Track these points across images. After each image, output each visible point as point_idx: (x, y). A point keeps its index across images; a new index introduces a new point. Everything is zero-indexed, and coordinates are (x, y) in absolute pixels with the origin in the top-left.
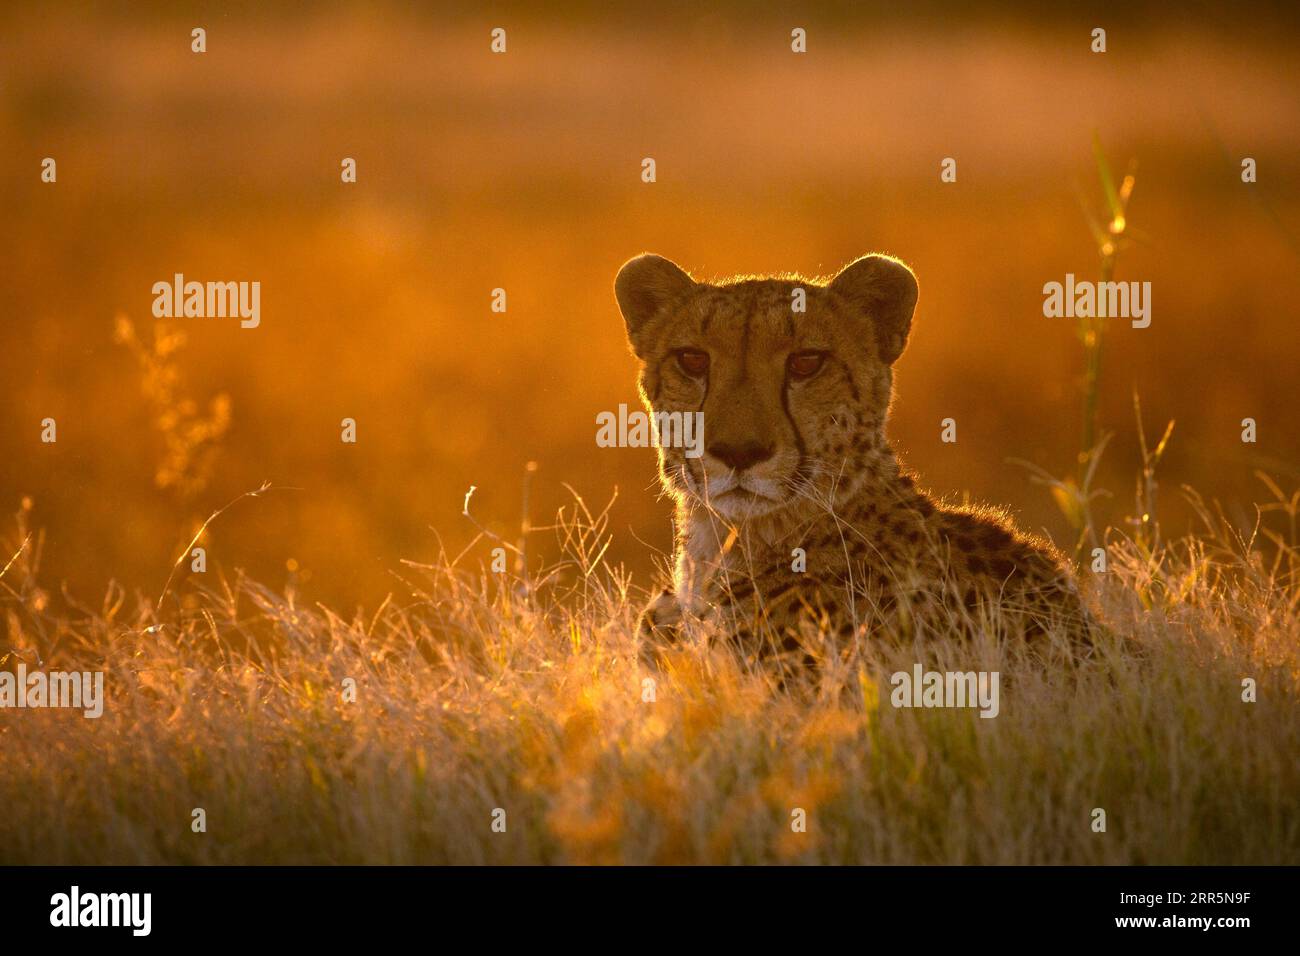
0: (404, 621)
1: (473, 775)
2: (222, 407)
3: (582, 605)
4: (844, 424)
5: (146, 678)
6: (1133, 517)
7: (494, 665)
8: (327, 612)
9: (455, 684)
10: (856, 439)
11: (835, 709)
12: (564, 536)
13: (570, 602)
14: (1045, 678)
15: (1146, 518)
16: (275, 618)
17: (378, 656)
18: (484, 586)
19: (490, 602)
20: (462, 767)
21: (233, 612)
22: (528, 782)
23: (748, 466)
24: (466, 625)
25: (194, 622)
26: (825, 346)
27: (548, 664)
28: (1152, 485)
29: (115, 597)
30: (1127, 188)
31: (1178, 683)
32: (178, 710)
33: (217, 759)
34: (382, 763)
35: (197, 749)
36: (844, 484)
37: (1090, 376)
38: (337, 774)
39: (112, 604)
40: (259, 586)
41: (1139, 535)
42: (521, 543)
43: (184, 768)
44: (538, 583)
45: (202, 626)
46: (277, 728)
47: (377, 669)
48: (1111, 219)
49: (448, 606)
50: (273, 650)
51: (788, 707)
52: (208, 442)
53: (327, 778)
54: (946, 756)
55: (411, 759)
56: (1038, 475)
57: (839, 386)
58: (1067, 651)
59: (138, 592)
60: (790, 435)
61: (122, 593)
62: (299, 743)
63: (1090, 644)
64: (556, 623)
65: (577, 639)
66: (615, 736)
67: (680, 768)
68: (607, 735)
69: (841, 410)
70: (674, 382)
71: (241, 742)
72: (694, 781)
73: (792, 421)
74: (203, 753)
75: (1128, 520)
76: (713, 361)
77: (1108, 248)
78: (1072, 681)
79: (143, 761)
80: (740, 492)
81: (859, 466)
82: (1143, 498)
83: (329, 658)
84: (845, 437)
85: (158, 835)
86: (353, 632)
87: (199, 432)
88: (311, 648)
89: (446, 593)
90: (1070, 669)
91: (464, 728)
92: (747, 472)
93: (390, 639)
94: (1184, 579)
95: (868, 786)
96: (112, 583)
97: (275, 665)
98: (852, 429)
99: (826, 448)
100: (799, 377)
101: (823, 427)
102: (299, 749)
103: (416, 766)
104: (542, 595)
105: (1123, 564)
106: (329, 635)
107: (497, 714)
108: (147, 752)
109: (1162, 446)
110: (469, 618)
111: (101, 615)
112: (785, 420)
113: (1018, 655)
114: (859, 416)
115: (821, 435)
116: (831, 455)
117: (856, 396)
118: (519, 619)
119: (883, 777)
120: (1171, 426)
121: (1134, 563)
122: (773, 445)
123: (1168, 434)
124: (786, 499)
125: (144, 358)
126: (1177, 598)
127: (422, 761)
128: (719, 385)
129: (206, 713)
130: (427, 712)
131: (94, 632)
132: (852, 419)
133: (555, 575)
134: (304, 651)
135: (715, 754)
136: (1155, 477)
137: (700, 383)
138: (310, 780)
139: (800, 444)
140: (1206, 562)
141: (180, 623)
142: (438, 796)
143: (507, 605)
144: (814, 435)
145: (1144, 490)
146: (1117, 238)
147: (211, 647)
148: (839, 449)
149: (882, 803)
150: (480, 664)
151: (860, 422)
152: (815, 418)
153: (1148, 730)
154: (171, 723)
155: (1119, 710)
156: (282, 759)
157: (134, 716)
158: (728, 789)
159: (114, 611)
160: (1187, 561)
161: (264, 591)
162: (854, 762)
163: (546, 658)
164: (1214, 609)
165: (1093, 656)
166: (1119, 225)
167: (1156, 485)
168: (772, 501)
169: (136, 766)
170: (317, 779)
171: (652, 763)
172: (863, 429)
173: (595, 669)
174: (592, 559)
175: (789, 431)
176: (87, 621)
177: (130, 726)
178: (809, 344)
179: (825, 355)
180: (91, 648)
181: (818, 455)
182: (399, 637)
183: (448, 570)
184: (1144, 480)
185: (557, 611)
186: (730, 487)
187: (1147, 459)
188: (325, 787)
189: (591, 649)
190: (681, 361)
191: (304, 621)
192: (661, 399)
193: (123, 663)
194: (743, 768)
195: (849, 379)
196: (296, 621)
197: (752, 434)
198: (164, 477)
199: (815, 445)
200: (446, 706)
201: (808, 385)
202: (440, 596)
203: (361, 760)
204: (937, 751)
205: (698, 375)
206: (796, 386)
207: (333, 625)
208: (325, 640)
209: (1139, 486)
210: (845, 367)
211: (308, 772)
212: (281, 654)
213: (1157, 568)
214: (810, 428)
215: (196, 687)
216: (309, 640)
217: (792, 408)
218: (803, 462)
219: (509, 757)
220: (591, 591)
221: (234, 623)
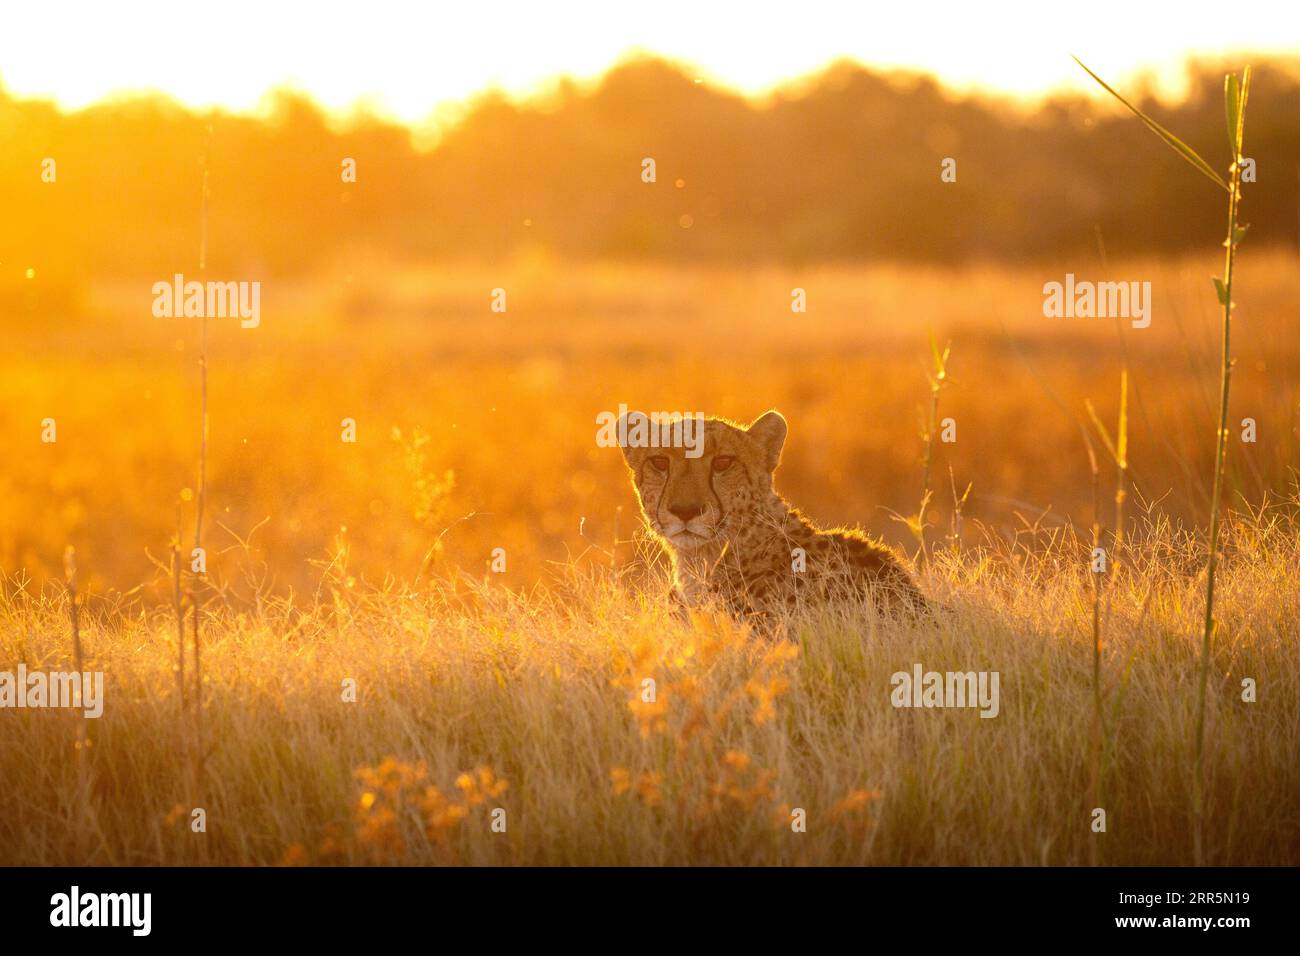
0: (548, 593)
1: (586, 679)
2: (450, 475)
3: (646, 584)
4: (744, 497)
5: (408, 625)
6: (950, 536)
7: (598, 618)
8: (507, 589)
9: (577, 628)
10: (750, 507)
11: (785, 641)
12: (636, 547)
13: (640, 583)
14: (900, 624)
15: (956, 536)
16: (477, 592)
17: (534, 614)
18: (593, 575)
19: (596, 584)
20: (579, 674)
21: (454, 590)
22: (615, 683)
23: (691, 518)
24: (581, 597)
25: (433, 594)
26: (733, 453)
27: (628, 618)
28: (961, 518)
29: (390, 581)
30: (946, 356)
31: (973, 626)
32: (425, 643)
33: (445, 669)
34: (536, 672)
35: (435, 665)
36: (744, 532)
37: (926, 458)
38: (510, 678)
39: (388, 586)
40: (469, 575)
41: (953, 545)
42: (614, 551)
43: (428, 675)
44: (623, 572)
45: (438, 596)
46: (479, 653)
47: (533, 620)
48: (938, 372)
49: (572, 586)
50: (476, 610)
51: (760, 642)
52: (442, 496)
53: (506, 681)
54: (845, 667)
55: (553, 669)
56: (894, 515)
57: (741, 476)
58: (912, 608)
59: (402, 579)
60: (716, 502)
61: (394, 579)
62: (491, 661)
63: (924, 605)
64: (632, 595)
65: (644, 604)
66: (664, 658)
67: (699, 675)
68: (660, 655)
69: (742, 489)
70: (650, 474)
71: (458, 661)
72: (707, 681)
73: (714, 493)
74: (438, 667)
75: (947, 537)
76: (671, 462)
77: (936, 388)
78: (914, 626)
79: (406, 672)
80: (686, 533)
81: (752, 523)
82: (955, 524)
83: (507, 614)
84: (745, 504)
85: (414, 711)
86: (520, 599)
87: (437, 490)
88: (497, 609)
89: (571, 579)
90: (913, 619)
91: (581, 653)
92: (690, 522)
93: (540, 604)
94: (976, 570)
95: (802, 685)
96: (388, 573)
97: (478, 619)
98: (748, 501)
99: (734, 510)
100: (720, 471)
101: (732, 498)
102: (490, 665)
103: (555, 674)
104: (625, 580)
105: (942, 561)
106: (507, 602)
107: (598, 647)
108: (408, 667)
109: (965, 496)
110: (584, 592)
111: (382, 591)
112: (711, 494)
113: (885, 611)
114: (752, 493)
115: (731, 503)
116: (736, 514)
117: (750, 482)
118: (611, 593)
119: (811, 680)
120: (970, 485)
121: (948, 561)
122: (704, 507)
123: (968, 490)
124: (712, 537)
125: (408, 449)
126: (973, 580)
127: (558, 671)
128: (674, 475)
129: (440, 645)
130: (561, 643)
131: (379, 601)
132: (748, 495)
133: (632, 568)
134: (493, 610)
135: (718, 667)
136: (961, 514)
137: (664, 474)
138: (496, 681)
139: (720, 506)
140: (988, 560)
141: (427, 595)
142: (566, 690)
143: (604, 585)
144: (727, 502)
145: (956, 520)
146: (941, 382)
147: (443, 609)
148: (741, 511)
149: (811, 694)
150: (591, 620)
151: (752, 498)
152: (729, 493)
153: (956, 653)
154: (420, 651)
155: (940, 641)
156: (482, 670)
157: (400, 646)
158: (726, 687)
159: (389, 589)
160: (978, 561)
161: (472, 578)
162: (795, 671)
163: (626, 615)
164: (993, 587)
165: (926, 613)
166: (942, 375)
167: (962, 518)
168: (706, 539)
169: (402, 673)
170: (501, 681)
171: (684, 672)
172: (754, 502)
173: (653, 621)
174: (652, 559)
175: (714, 499)
176: (375, 594)
177: (398, 652)
178: (724, 452)
179: (733, 458)
180: (377, 609)
181: (730, 514)
182: (545, 603)
183: (573, 566)
184: (955, 515)
185: (633, 588)
186: (681, 530)
187: (957, 504)
188: (505, 685)
189: (651, 609)
190: (653, 463)
191: (493, 594)
192: (643, 485)
193: (395, 617)
194: (734, 674)
195: (746, 472)
196: (488, 594)
197: (693, 501)
198: (418, 515)
199: (728, 508)
200: (571, 641)
201: (723, 475)
202: (568, 580)
203: (524, 670)
204: (840, 665)
205: (663, 470)
206: (717, 476)
207: (509, 596)
208: (505, 606)
209: (953, 518)
210: (744, 465)
211: (496, 677)
212: (481, 613)
213: (961, 565)
214: (725, 498)
215: (435, 630)
216: (495, 604)
217: (715, 487)
218: (721, 517)
219: (604, 668)
220: (652, 577)
221: (455, 595)
